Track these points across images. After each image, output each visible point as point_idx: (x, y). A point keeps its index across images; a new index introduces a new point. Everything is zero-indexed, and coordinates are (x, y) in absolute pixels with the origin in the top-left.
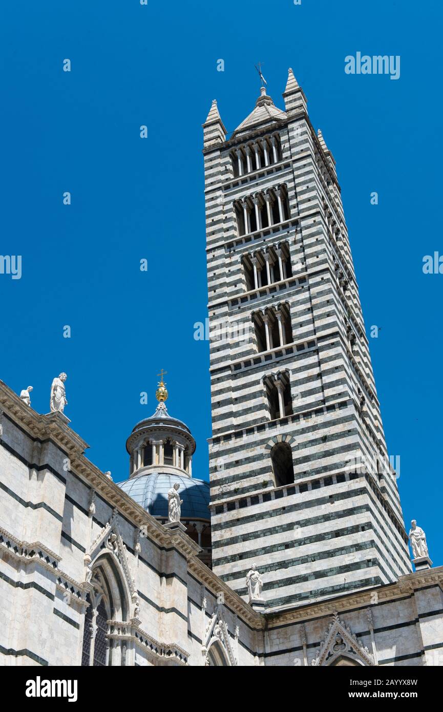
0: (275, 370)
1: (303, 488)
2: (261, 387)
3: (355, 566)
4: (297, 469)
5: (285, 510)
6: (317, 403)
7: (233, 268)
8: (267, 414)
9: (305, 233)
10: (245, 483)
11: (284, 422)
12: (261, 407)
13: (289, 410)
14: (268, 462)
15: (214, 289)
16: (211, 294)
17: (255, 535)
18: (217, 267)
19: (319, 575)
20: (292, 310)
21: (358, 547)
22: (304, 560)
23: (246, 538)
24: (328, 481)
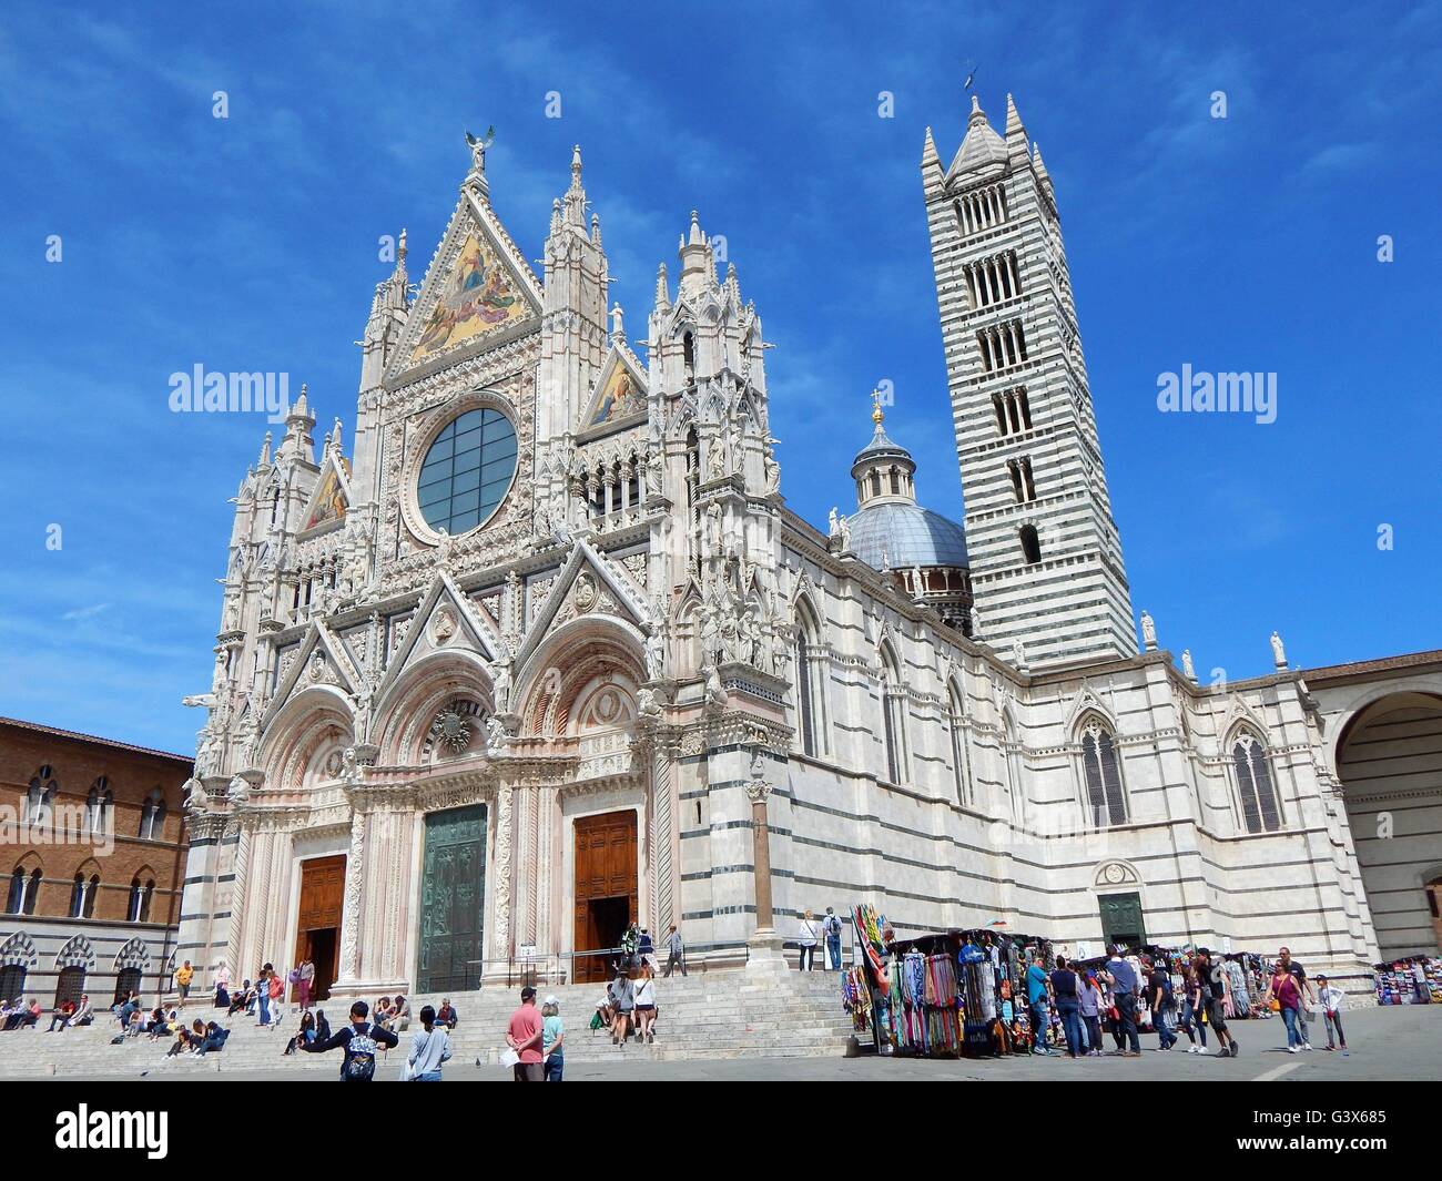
0: (1017, 455)
1: (1049, 565)
2: (1007, 470)
3: (1095, 633)
4: (1043, 550)
5: (1034, 584)
6: (1057, 490)
7: (970, 344)
8: (1012, 495)
9: (1038, 311)
10: (1000, 559)
11: (1029, 506)
12: (1007, 489)
13: (1032, 495)
14: (1018, 542)
15: (953, 366)
16: (950, 372)
17: (1011, 604)
18: (953, 343)
19: (1066, 638)
20: (1029, 395)
21: (1096, 618)
22: (1053, 626)
23: (1003, 606)
24: (1070, 561)
